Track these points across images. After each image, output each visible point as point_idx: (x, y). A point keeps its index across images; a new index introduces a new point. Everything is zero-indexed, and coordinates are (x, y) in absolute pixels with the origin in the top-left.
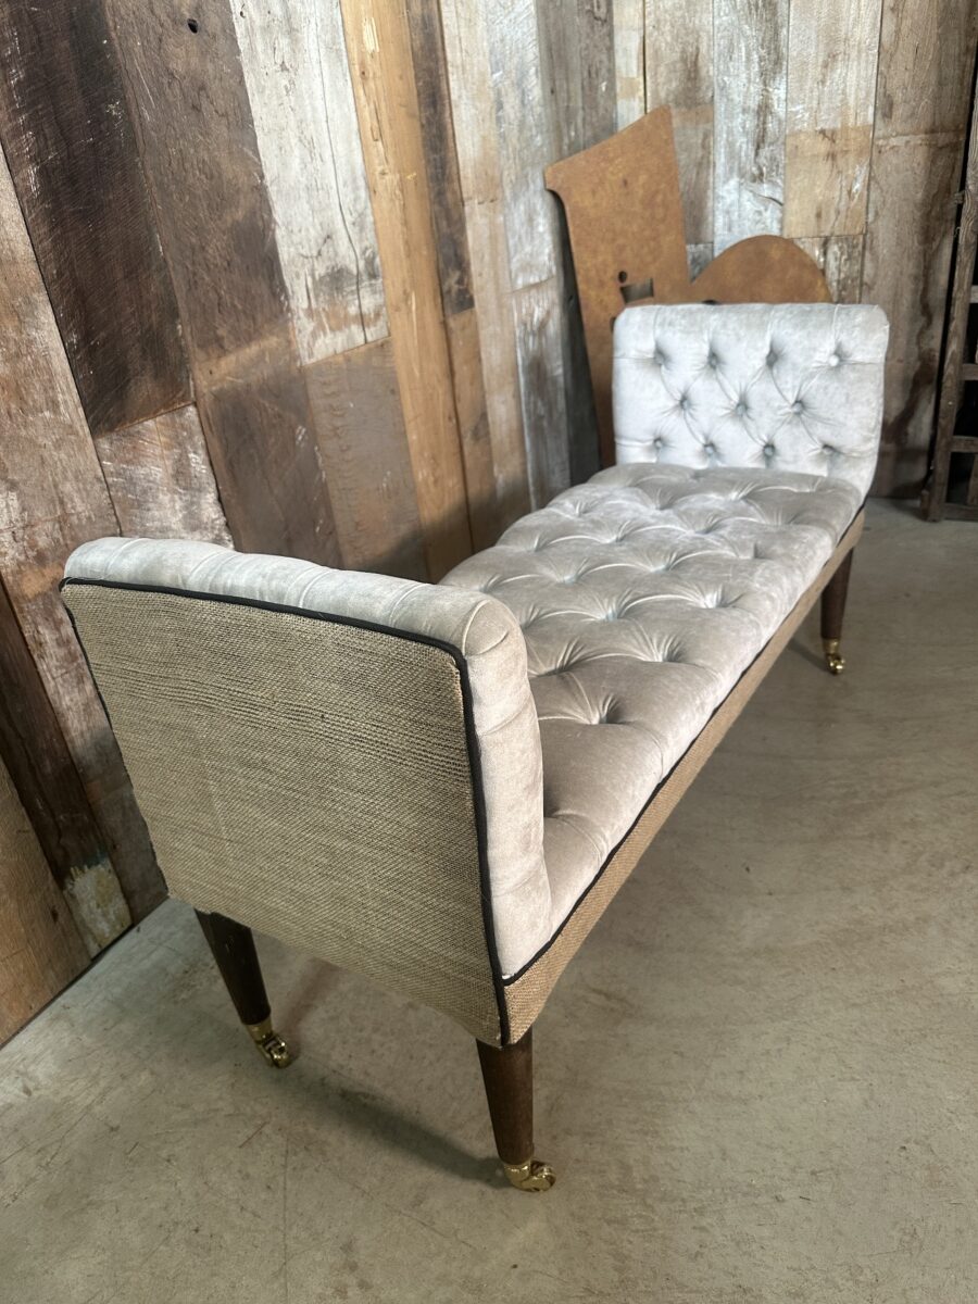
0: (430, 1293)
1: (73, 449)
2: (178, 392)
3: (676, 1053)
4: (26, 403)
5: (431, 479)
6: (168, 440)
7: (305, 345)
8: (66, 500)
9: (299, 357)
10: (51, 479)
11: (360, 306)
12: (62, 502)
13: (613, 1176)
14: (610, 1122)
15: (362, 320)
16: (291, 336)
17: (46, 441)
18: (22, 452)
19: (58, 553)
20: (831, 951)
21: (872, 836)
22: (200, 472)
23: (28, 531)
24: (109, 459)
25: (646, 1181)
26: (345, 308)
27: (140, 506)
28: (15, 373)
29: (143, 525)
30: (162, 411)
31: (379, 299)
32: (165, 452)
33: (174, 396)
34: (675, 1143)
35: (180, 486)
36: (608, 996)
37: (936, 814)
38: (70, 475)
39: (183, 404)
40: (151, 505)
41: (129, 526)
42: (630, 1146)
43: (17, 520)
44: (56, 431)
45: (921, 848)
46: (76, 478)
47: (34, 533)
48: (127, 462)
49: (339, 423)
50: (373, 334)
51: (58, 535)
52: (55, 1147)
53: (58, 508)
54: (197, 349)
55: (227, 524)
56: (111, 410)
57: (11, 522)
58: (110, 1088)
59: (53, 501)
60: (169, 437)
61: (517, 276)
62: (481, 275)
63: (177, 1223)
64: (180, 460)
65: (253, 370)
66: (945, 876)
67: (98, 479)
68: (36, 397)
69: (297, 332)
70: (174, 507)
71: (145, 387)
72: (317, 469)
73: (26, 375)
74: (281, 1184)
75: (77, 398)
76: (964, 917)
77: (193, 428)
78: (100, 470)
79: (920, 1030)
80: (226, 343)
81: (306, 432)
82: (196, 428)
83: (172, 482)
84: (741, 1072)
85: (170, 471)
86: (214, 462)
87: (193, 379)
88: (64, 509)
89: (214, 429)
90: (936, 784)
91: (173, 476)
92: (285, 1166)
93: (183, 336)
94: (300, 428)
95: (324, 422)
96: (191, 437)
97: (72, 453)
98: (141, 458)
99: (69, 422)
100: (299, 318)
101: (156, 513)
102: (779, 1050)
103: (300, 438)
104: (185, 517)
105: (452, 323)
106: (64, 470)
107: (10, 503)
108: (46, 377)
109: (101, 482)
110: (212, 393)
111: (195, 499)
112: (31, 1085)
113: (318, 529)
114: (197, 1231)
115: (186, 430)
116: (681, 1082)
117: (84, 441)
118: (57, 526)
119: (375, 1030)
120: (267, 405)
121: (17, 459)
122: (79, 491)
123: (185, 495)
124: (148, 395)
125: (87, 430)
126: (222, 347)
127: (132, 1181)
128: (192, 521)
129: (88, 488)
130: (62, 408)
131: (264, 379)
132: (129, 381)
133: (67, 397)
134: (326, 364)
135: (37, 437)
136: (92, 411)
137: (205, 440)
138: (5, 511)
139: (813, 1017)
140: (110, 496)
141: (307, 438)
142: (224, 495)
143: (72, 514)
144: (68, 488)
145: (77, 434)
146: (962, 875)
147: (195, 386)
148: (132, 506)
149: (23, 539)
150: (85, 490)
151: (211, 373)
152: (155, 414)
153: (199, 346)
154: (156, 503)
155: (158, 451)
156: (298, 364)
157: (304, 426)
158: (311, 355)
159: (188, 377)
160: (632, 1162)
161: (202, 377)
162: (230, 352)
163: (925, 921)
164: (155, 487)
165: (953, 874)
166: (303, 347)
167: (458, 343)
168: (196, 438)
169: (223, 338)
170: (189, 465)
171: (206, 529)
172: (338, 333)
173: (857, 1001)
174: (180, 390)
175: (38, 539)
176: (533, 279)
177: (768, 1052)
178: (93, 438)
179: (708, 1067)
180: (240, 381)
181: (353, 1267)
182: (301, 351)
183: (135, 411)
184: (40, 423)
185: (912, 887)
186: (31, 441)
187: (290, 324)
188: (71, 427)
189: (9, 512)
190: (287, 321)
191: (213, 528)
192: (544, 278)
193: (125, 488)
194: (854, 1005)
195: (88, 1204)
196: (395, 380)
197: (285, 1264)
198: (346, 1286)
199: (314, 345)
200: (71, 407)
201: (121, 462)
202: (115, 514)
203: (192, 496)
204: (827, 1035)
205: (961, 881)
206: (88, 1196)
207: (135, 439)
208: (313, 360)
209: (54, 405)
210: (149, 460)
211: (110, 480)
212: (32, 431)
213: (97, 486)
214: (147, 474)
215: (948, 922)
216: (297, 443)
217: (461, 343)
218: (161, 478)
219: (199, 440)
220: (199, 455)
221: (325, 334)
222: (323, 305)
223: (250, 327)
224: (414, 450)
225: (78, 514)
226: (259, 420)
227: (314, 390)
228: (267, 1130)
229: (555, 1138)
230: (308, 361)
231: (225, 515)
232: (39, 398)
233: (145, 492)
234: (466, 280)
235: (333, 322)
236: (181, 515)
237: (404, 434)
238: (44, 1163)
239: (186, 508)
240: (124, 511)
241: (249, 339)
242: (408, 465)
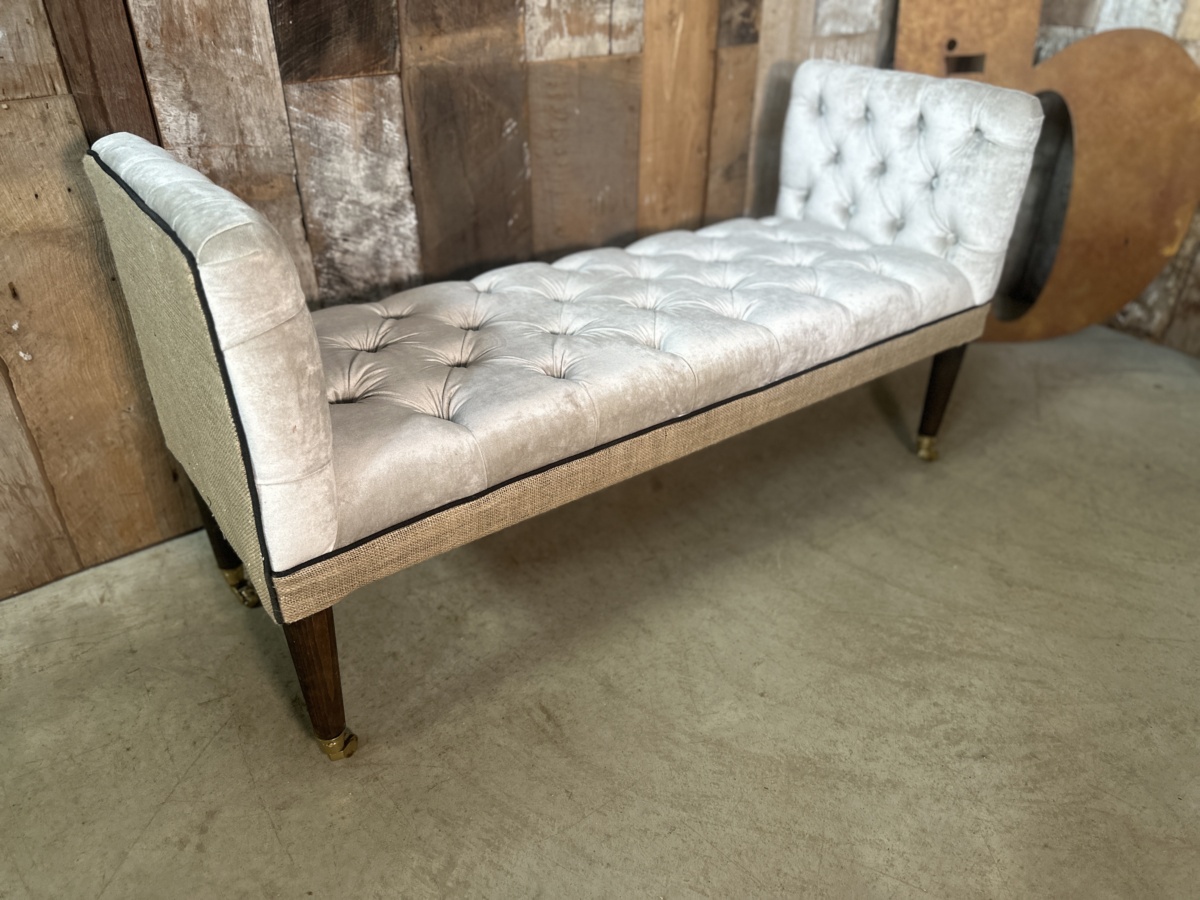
0: (238, 879)
1: (260, 88)
2: (381, 60)
3: (567, 792)
4: (219, 36)
5: (660, 207)
6: (363, 102)
7: (535, 43)
8: (246, 132)
9: (525, 52)
10: (234, 110)
11: (611, 16)
12: (242, 133)
13: (436, 865)
14: (468, 821)
15: (611, 31)
16: (520, 30)
17: (233, 75)
18: (209, 80)
19: (230, 177)
20: (777, 770)
21: (907, 685)
22: (392, 139)
23: (204, 150)
24: (297, 106)
25: (458, 883)
26: (592, 15)
27: (321, 155)
28: (212, 7)
29: (321, 173)
30: (361, 73)
31: (636, 13)
32: (358, 112)
33: (377, 62)
34: (506, 866)
35: (368, 147)
36: (549, 717)
37: (992, 691)
38: (254, 111)
39: (385, 72)
40: (333, 157)
41: (306, 170)
42: (469, 849)
43: (194, 139)
44: (245, 68)
45: (948, 717)
46: (260, 115)
47: (209, 154)
48: (315, 113)
49: (558, 126)
50: (619, 47)
51: (233, 161)
52: (89, 646)
53: (237, 137)
54: (409, 23)
55: (413, 193)
56: (306, 61)
57: (188, 139)
58: (152, 621)
59: (233, 130)
60: (365, 99)
61: (824, 22)
62: (774, 12)
63: (120, 738)
64: (372, 123)
65: (469, 55)
66: (953, 754)
67: (283, 122)
68: (230, 33)
69: (527, 28)
70: (357, 164)
71: (345, 48)
72: (521, 164)
73: (223, 11)
74: (204, 745)
75: (272, 43)
76: (938, 800)
77: (392, 96)
78: (285, 114)
79: (804, 882)
80: (443, 24)
81: (516, 127)
82: (396, 96)
83: (360, 142)
84: (609, 836)
85: (360, 131)
86: (409, 133)
87: (401, 51)
88: (243, 140)
89: (413, 102)
90: (1018, 663)
91: (362, 136)
92: (216, 733)
93: (397, 7)
94: (510, 120)
95: (541, 122)
96: (389, 103)
97: (259, 91)
98: (331, 113)
99: (261, 63)
100: (533, 15)
101: (337, 166)
102: (657, 834)
103: (508, 130)
104: (367, 176)
105: (724, 54)
106: (249, 106)
107: (190, 122)
108: (244, 17)
109: (285, 124)
110: (418, 68)
111: (381, 163)
112: (108, 596)
113: (511, 222)
114: (128, 749)
115: (384, 97)
116: (551, 819)
117: (273, 84)
118: (234, 153)
119: (354, 662)
120: (477, 91)
121: (203, 84)
122: (261, 127)
123: (372, 156)
124: (348, 56)
125: (278, 74)
126: (438, 26)
127: (116, 694)
128: (374, 182)
129: (271, 126)
130: (255, 49)
131: (479, 66)
132: (330, 38)
133: (262, 40)
134: (558, 66)
135: (225, 70)
136: (285, 58)
137: (404, 109)
138: (185, 128)
139: (712, 820)
140: (292, 140)
141: (516, 132)
142: (414, 166)
143: (250, 147)
144: (250, 121)
145: (267, 75)
146: (971, 760)
147: (401, 58)
148: (313, 153)
149: (198, 157)
150: (267, 127)
151: (421, 48)
152: (352, 75)
153: (412, 20)
154: (338, 156)
155: (350, 110)
156: (522, 59)
157: (515, 119)
158: (540, 53)
159: (395, 48)
160: (459, 862)
161: (410, 51)
162: (446, 33)
163: (894, 786)
164: (341, 141)
165: (961, 755)
166: (531, 44)
167: (728, 75)
168: (394, 106)
169: (441, 18)
170: (382, 130)
171: (388, 192)
172: (577, 38)
173: (765, 827)
174: (385, 58)
175: (213, 160)
176: (845, 29)
177: (646, 831)
178: (283, 83)
179: (584, 817)
180: (452, 63)
181: (203, 830)
182: (529, 48)
183: (331, 68)
184: (231, 58)
185: (907, 749)
186: (220, 73)
187: (521, 18)
188: (261, 67)
189: (188, 129)
190: (517, 15)
191: (396, 193)
192: (861, 30)
193: (309, 136)
194: (759, 829)
195: (80, 696)
196: (639, 99)
197: (163, 803)
198: (189, 841)
199: (546, 44)
200: (265, 49)
201: (310, 111)
202: (294, 156)
203: (379, 159)
204: (711, 843)
205: (964, 765)
206: (83, 690)
207: (328, 93)
208: (542, 59)
209: (247, 44)
210: (339, 115)
211: (294, 125)
212: (221, 63)
213: (280, 128)
214: (334, 129)
215: (917, 797)
216: (504, 135)
217: (731, 77)
218: (349, 136)
219: (397, 109)
220: (395, 123)
221: (562, 36)
222: (564, 7)
223: (474, 12)
224: (644, 171)
225: (257, 148)
226: (466, 103)
227: (535, 88)
228: (226, 701)
229: (417, 811)
230: (534, 58)
231: (412, 184)
232: (233, 34)
233: (329, 144)
234: (754, 13)
235: (574, 27)
236: (363, 174)
237: (636, 154)
238: (75, 655)
239: (371, 168)
240: (303, 156)
241: (471, 24)
242: (635, 186)
